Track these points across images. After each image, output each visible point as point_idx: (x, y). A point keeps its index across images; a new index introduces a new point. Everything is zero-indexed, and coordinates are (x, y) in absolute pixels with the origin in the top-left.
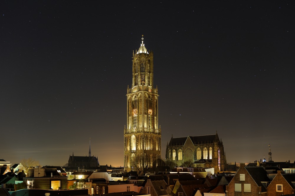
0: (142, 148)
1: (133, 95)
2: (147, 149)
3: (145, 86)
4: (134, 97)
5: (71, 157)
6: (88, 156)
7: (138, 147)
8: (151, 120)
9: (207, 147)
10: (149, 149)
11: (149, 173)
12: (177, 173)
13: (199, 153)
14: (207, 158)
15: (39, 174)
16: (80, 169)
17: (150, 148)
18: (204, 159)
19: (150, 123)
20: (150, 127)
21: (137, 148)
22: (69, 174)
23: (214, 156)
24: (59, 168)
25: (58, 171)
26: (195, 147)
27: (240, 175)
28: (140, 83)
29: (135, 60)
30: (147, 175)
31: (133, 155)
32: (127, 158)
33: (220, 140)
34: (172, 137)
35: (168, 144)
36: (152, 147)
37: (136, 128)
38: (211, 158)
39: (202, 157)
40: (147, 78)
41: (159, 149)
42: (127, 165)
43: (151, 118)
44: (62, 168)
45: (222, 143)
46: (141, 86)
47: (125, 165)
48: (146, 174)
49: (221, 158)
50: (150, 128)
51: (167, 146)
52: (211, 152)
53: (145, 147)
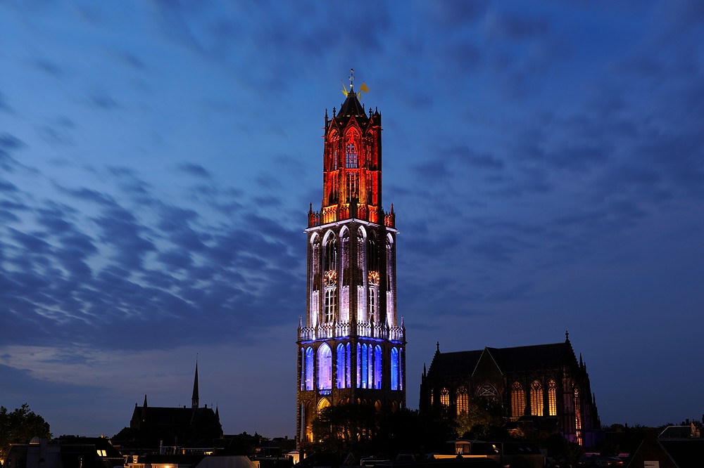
0: (349, 383)
1: (325, 230)
2: (364, 387)
3: (358, 205)
4: (327, 235)
5: (138, 409)
6: (189, 406)
7: (339, 380)
8: (375, 301)
9: (541, 381)
10: (370, 387)
11: (372, 459)
12: (455, 456)
13: (518, 399)
14: (541, 414)
15: (42, 460)
16: (163, 445)
17: (373, 383)
18: (533, 414)
19: (375, 309)
20: (372, 320)
21: (334, 382)
22: (131, 460)
23: (563, 405)
24: (102, 443)
25: (99, 452)
26: (505, 379)
27: (646, 462)
28: (344, 199)
29: (331, 135)
30: (364, 464)
31: (323, 403)
32: (306, 412)
33: (578, 360)
34: (438, 352)
35: (427, 372)
36: (378, 379)
37: (332, 324)
38: (553, 412)
39: (528, 409)
40: (364, 183)
41: (399, 387)
42: (305, 433)
43: (375, 297)
44: (110, 442)
45: (583, 369)
46: (348, 205)
47: (299, 434)
48: (362, 461)
49: (581, 412)
50: (374, 324)
51: (424, 377)
52: (552, 394)
53: (358, 380)
